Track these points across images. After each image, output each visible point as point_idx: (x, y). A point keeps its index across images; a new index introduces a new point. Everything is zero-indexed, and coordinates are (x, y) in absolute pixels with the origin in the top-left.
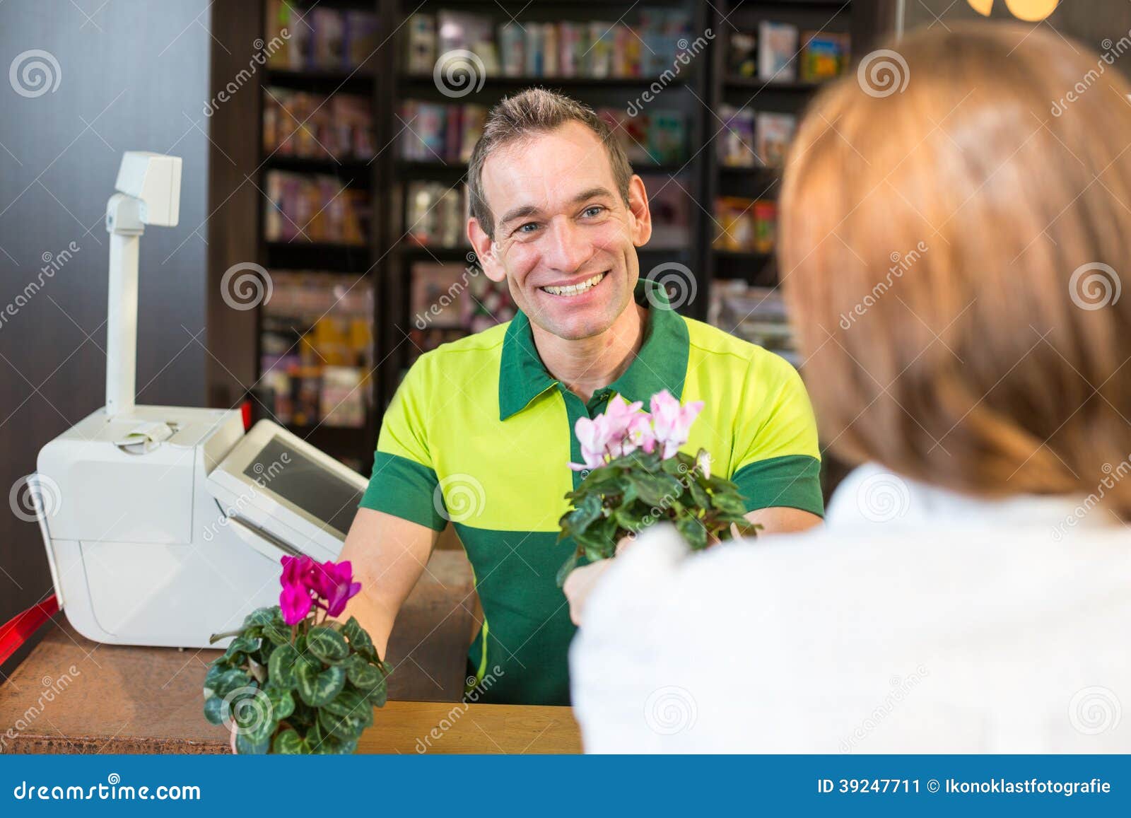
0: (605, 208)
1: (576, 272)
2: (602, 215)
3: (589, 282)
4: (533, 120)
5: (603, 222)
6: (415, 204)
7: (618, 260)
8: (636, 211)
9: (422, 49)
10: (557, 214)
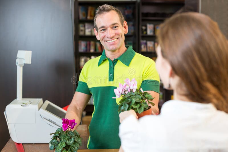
0: (118, 27)
1: (111, 38)
2: (117, 28)
3: (114, 40)
4: (104, 10)
5: (117, 29)
6: (81, 61)
7: (120, 36)
8: (125, 27)
9: (82, 30)
10: (108, 27)
